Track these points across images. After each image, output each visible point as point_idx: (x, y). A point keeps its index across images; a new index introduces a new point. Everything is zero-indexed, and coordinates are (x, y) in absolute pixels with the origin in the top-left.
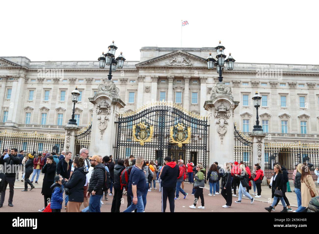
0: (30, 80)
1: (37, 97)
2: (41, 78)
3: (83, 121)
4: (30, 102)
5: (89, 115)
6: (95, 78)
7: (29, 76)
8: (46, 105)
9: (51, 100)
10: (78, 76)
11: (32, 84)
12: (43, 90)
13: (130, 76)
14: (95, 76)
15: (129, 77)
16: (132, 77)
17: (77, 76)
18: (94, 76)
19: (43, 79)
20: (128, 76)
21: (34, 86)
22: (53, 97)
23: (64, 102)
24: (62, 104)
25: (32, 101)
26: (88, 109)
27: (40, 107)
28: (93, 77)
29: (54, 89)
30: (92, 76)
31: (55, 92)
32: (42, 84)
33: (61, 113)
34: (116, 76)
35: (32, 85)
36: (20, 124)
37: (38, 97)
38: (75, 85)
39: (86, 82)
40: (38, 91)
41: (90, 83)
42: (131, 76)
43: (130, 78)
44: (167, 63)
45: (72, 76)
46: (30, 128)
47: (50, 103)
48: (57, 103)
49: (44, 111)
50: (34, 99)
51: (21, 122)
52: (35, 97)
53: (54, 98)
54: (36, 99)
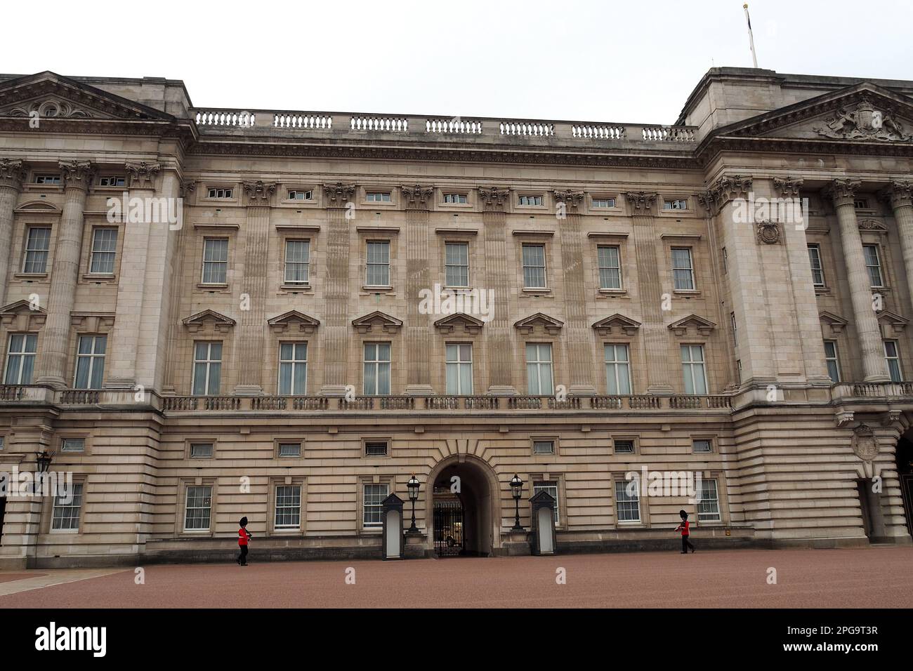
0: (202, 192)
1: (247, 265)
2: (260, 182)
3: (491, 371)
4: (212, 290)
5: (514, 345)
6: (516, 186)
7: (197, 174)
8: (301, 305)
9: (320, 281)
10: (442, 177)
11: (215, 209)
12: (274, 234)
13: (663, 184)
14: (520, 180)
15: (662, 187)
16: (674, 187)
17: (436, 177)
18: (513, 180)
19: (272, 190)
20: (657, 184)
21: (229, 218)
22: (329, 266)
23: (389, 290)
24: (382, 297)
25: (224, 288)
26: (506, 319)
27: (270, 316)
28: (510, 182)
29: (334, 231)
30: (506, 179)
31: (337, 245)
32: (271, 208)
33: (376, 339)
34: (609, 182)
35: (216, 216)
36: (171, 395)
37: (256, 267)
38: (432, 217)
39: (478, 207)
40: (250, 240)
41: (499, 209)
42: (670, 184)
43: (665, 191)
44: (822, 133)
45: (415, 180)
46: (230, 412)
47: (319, 295)
48: (355, 294)
49: (292, 333)
50: (234, 274)
51: (171, 387)
52: (240, 266)
53: (338, 271)
54: (246, 274)
